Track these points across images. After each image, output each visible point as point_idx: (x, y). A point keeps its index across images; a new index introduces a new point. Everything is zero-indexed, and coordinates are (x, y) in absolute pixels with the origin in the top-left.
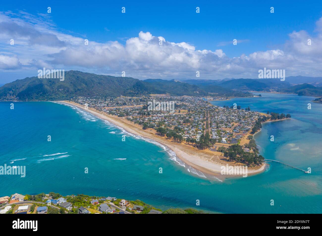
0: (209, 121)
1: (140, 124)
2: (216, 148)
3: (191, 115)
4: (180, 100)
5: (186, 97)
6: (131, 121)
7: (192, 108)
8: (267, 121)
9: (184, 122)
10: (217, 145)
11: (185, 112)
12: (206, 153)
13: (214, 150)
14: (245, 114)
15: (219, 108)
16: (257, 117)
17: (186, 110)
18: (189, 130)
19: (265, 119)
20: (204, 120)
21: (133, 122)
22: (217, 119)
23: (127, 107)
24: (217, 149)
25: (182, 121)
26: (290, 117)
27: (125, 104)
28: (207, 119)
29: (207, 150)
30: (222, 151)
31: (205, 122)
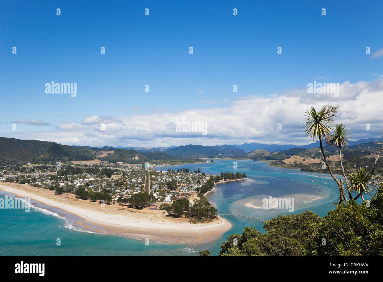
0: (150, 183)
1: (52, 189)
2: (157, 206)
3: (126, 178)
4: (113, 167)
5: (120, 163)
6: (40, 187)
7: (129, 173)
8: (220, 181)
9: (116, 185)
10: (158, 205)
11: (118, 177)
12: (144, 213)
13: (155, 209)
14: (195, 176)
15: (162, 172)
16: (208, 178)
17: (120, 175)
18: (121, 192)
19: (218, 179)
20: (144, 183)
21: (42, 189)
22: (160, 181)
23: (35, 174)
24: (158, 208)
25: (113, 184)
26: (246, 177)
27: (33, 171)
28: (147, 181)
29: (145, 210)
30: (164, 209)
31: (144, 185)
